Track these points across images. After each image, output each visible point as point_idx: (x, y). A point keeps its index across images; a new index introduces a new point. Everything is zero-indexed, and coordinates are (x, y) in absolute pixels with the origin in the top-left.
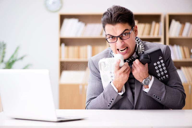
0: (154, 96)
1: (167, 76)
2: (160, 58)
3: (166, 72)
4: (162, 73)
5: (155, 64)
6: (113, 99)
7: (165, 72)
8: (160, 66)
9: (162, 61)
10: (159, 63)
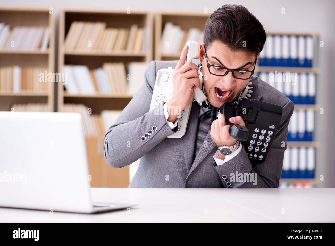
0: (224, 177)
1: (261, 157)
2: (270, 127)
3: (264, 151)
4: (257, 150)
5: (257, 130)
6: (154, 128)
7: (262, 150)
8: (261, 138)
9: (270, 133)
10: (264, 132)
